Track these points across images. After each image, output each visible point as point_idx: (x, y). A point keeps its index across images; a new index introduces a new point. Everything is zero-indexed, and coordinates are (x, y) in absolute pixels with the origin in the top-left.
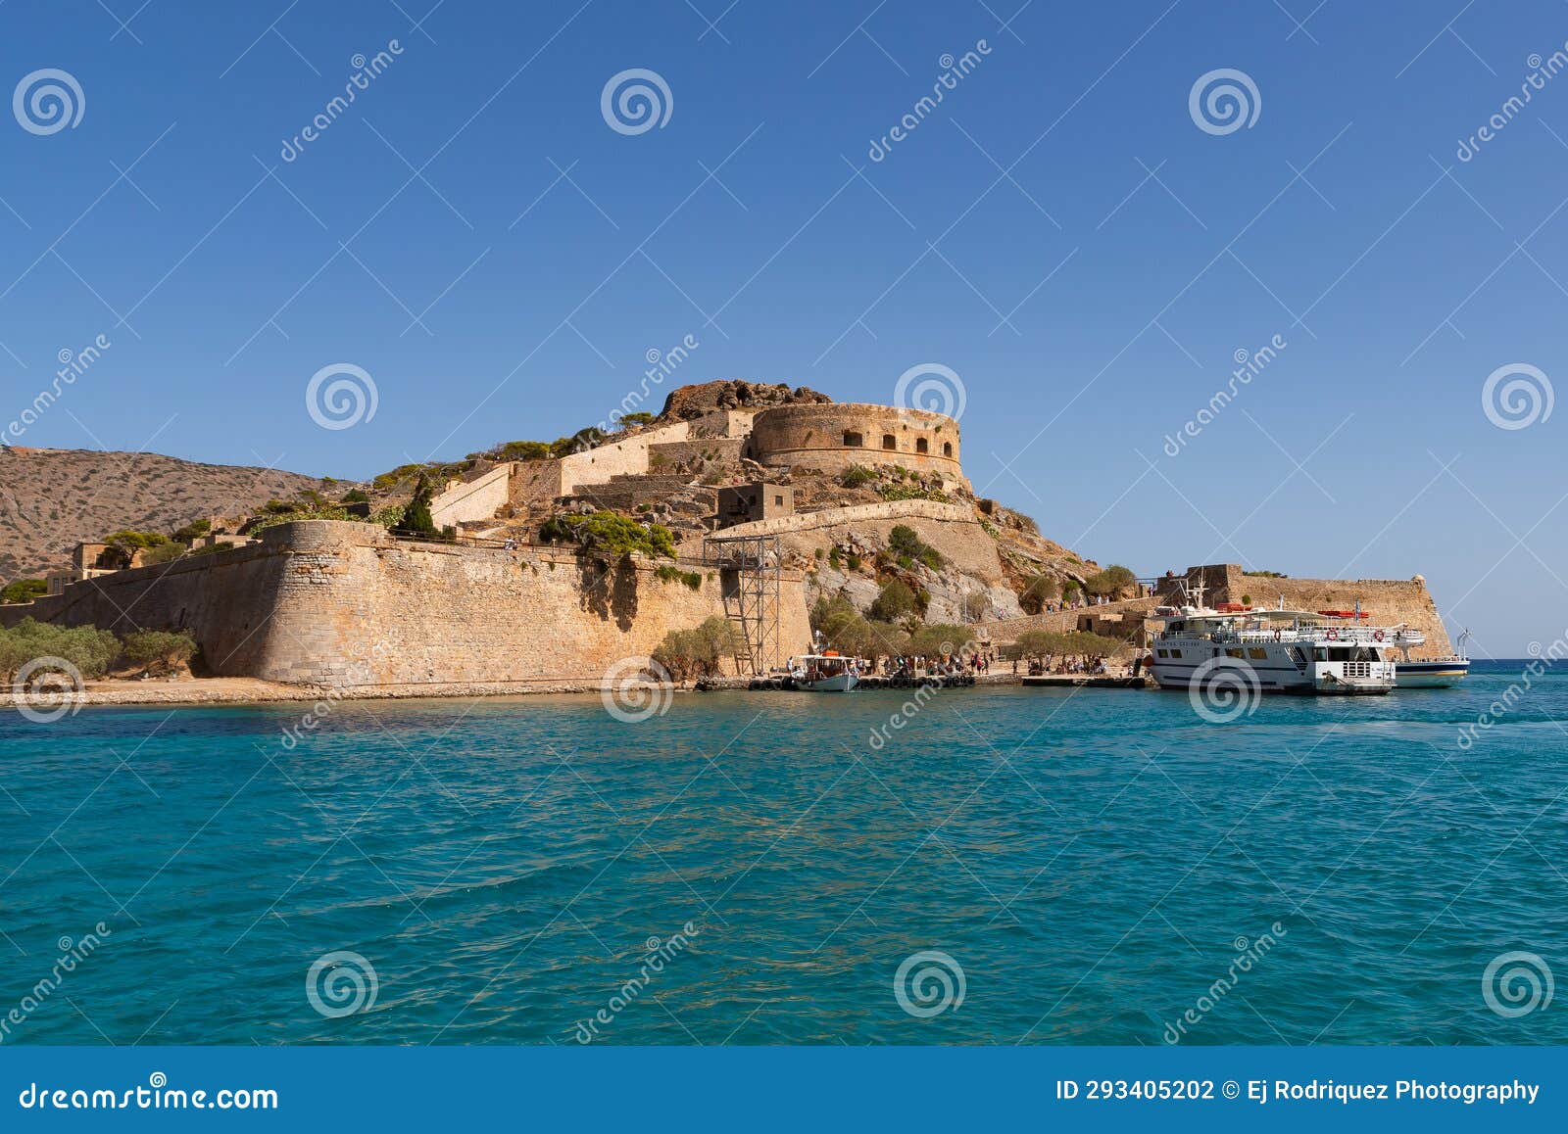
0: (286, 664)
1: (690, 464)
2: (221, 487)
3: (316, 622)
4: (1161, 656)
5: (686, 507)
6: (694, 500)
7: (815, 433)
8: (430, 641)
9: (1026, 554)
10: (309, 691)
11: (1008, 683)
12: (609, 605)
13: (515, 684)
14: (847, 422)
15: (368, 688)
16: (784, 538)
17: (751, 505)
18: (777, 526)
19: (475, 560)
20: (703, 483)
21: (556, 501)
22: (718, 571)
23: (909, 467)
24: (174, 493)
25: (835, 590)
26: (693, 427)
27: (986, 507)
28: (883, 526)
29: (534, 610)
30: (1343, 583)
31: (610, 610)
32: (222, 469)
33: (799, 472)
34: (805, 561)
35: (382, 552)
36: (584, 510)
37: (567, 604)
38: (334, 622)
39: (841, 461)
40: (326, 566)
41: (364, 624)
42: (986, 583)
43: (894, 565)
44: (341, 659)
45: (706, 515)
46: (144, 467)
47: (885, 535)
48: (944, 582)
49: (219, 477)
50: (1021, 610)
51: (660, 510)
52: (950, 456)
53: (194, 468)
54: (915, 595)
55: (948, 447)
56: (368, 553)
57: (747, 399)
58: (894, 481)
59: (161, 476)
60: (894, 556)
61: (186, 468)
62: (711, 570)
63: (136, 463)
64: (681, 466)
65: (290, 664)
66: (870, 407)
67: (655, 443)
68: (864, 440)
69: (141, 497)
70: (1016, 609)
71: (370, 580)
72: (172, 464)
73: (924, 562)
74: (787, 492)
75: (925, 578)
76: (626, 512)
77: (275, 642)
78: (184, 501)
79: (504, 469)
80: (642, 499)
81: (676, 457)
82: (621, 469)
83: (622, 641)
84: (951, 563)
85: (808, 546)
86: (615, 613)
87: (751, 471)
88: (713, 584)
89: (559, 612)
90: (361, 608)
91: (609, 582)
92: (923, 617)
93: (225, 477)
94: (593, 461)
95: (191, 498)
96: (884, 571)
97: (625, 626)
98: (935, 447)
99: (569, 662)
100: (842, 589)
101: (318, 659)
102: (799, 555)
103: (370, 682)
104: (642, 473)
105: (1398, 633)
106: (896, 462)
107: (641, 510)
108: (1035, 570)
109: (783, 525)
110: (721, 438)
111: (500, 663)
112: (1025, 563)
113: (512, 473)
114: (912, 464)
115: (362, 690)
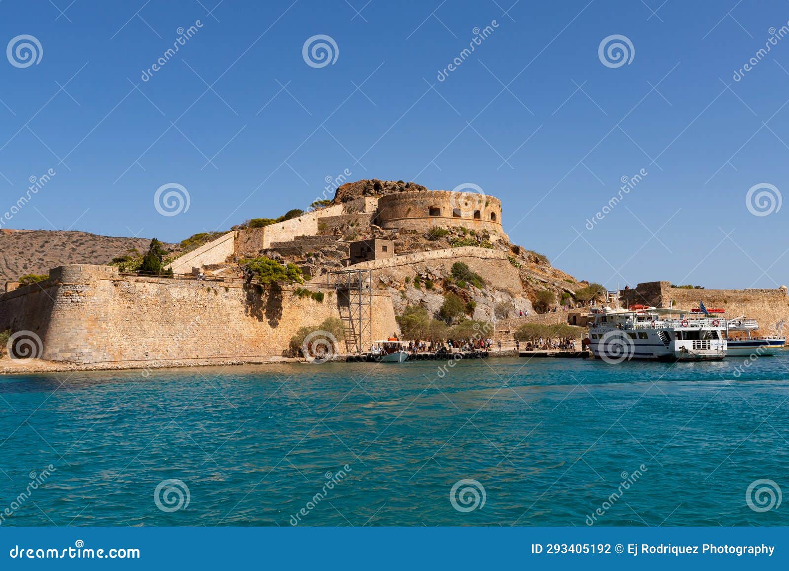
0: (56, 350)
1: (341, 228)
2: (116, 249)
3: (74, 324)
4: (593, 338)
5: (333, 254)
6: (337, 250)
7: (412, 209)
8: (147, 335)
9: (537, 277)
10: (69, 366)
11: (510, 356)
12: (264, 312)
13: (201, 360)
14: (431, 202)
15: (106, 364)
16: (386, 271)
17: (368, 252)
18: (381, 264)
19: (177, 287)
20: (346, 240)
21: (260, 252)
22: (335, 291)
23: (469, 228)
24: (91, 253)
25: (417, 301)
26: (345, 207)
27: (516, 250)
28: (447, 262)
29: (215, 316)
30: (735, 291)
31: (264, 315)
32: (117, 239)
33: (403, 232)
34: (399, 284)
35: (117, 283)
36: (274, 256)
37: (236, 312)
38: (85, 325)
39: (428, 225)
40: (81, 292)
41: (104, 326)
42: (512, 295)
43: (455, 286)
44: (88, 347)
45: (344, 258)
46: (74, 239)
47: (448, 268)
48: (485, 295)
49: (115, 244)
50: (534, 311)
51: (316, 256)
52: (495, 220)
53: (101, 239)
54: (467, 303)
55: (493, 215)
56: (108, 284)
57: (380, 190)
58: (459, 236)
59: (83, 244)
60: (454, 280)
61: (97, 239)
62: (331, 290)
63: (70, 237)
64: (336, 230)
65: (58, 350)
66: (445, 192)
67: (322, 217)
68: (442, 212)
69: (72, 256)
70: (530, 311)
71: (109, 300)
72: (90, 237)
73: (472, 284)
74: (390, 244)
75: (473, 293)
76: (298, 257)
77: (50, 338)
78: (96, 257)
79: (232, 234)
80: (308, 249)
81: (333, 225)
82: (301, 232)
83: (272, 333)
84: (490, 283)
85: (400, 275)
86: (268, 317)
87: (376, 232)
88: (332, 299)
89: (231, 317)
90: (103, 316)
91: (264, 299)
92: (472, 316)
93: (119, 243)
94: (283, 228)
95: (100, 256)
96: (448, 289)
97: (274, 325)
98: (486, 216)
99: (237, 346)
100: (421, 300)
101: (76, 347)
102: (395, 280)
103: (107, 360)
104: (312, 234)
105: (740, 322)
106: (461, 224)
107: (307, 256)
108: (543, 287)
109: (385, 263)
110: (361, 213)
111: (192, 348)
112: (537, 283)
113: (236, 236)
114: (471, 226)
115: (101, 365)
